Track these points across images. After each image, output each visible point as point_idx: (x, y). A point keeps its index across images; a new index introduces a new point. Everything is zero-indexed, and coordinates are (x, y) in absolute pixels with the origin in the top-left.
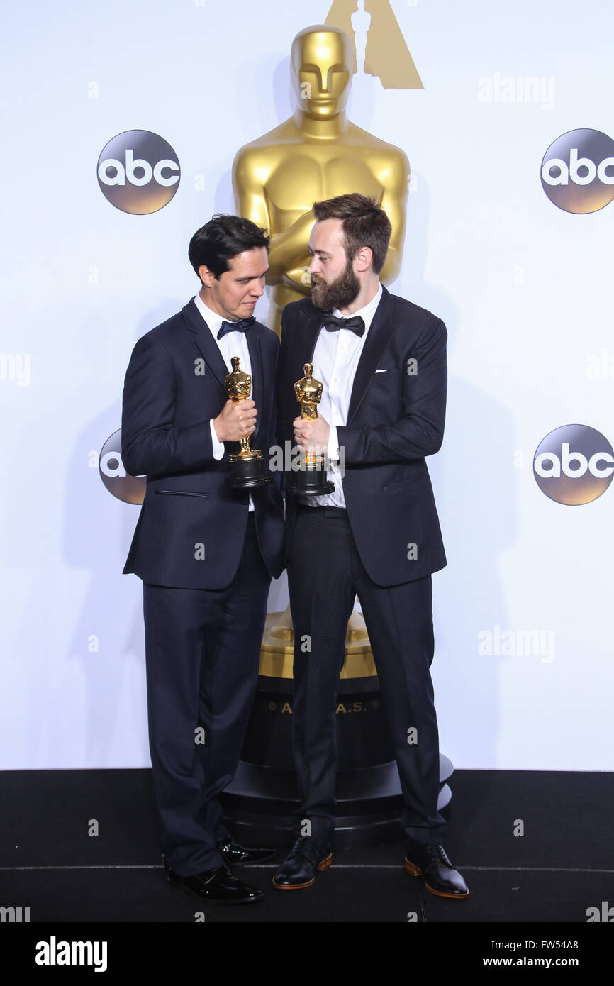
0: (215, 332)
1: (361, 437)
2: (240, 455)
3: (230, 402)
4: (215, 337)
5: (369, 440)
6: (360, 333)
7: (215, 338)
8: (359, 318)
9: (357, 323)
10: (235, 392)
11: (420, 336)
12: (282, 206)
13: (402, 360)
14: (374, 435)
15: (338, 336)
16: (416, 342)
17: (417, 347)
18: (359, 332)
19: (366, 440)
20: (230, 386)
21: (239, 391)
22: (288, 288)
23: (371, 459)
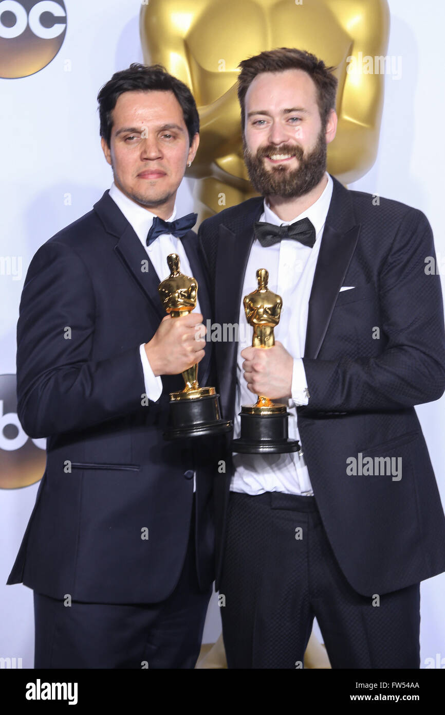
0: (142, 235)
1: (337, 372)
2: (185, 391)
3: (167, 318)
4: (143, 241)
5: (348, 377)
6: (310, 242)
7: (144, 243)
8: (306, 221)
9: (304, 227)
10: (174, 303)
11: (397, 235)
12: (209, 68)
13: (375, 273)
14: (354, 369)
15: (279, 250)
16: (392, 244)
17: (395, 249)
18: (308, 241)
19: (344, 377)
20: (168, 295)
21: (181, 300)
22: (220, 182)
23: (354, 404)
